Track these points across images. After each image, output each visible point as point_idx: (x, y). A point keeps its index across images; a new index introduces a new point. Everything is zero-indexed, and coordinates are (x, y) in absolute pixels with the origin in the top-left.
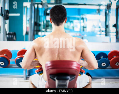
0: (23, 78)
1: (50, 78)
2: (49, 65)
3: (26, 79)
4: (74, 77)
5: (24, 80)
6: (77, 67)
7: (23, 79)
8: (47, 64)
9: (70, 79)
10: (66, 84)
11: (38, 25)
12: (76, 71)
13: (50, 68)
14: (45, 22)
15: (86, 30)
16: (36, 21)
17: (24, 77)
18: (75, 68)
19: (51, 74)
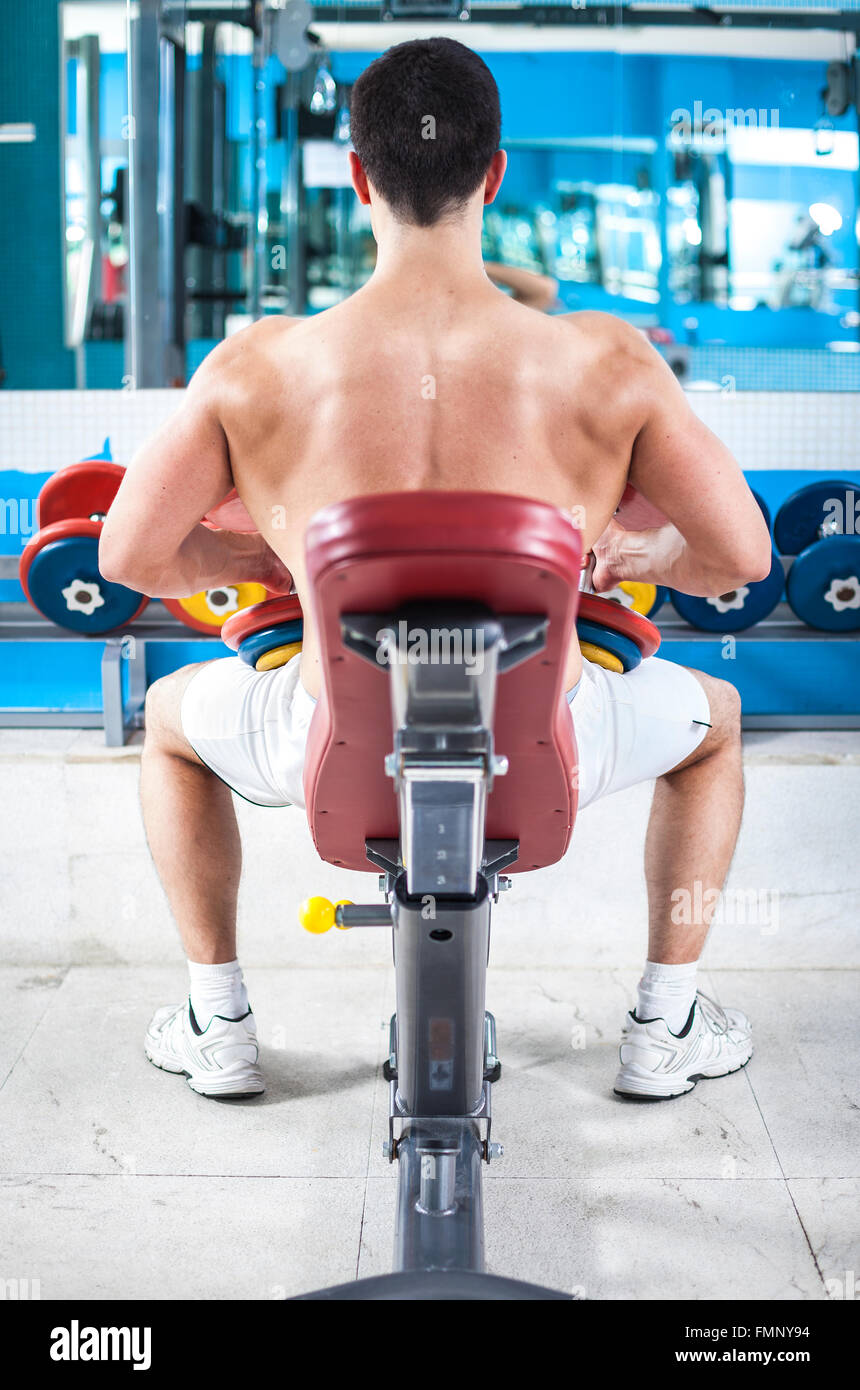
0: (101, 728)
1: (349, 642)
2: (336, 530)
3: (126, 742)
4: (531, 636)
5: (110, 744)
6: (552, 544)
7: (100, 737)
8: (320, 527)
9: (503, 645)
10: (476, 702)
11: (220, 235)
12: (545, 575)
13: (340, 551)
14: (289, 205)
15: (729, 290)
16: (191, 195)
17: (104, 720)
18: (537, 549)
19: (350, 613)
